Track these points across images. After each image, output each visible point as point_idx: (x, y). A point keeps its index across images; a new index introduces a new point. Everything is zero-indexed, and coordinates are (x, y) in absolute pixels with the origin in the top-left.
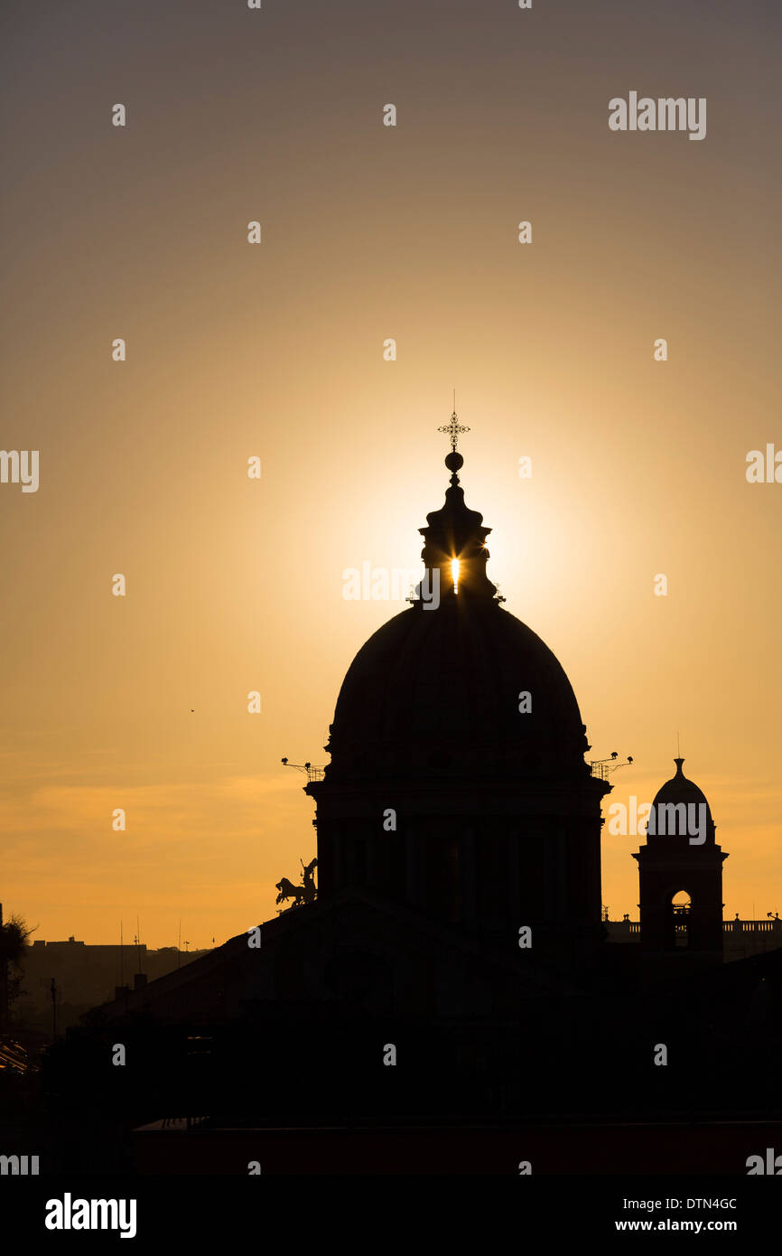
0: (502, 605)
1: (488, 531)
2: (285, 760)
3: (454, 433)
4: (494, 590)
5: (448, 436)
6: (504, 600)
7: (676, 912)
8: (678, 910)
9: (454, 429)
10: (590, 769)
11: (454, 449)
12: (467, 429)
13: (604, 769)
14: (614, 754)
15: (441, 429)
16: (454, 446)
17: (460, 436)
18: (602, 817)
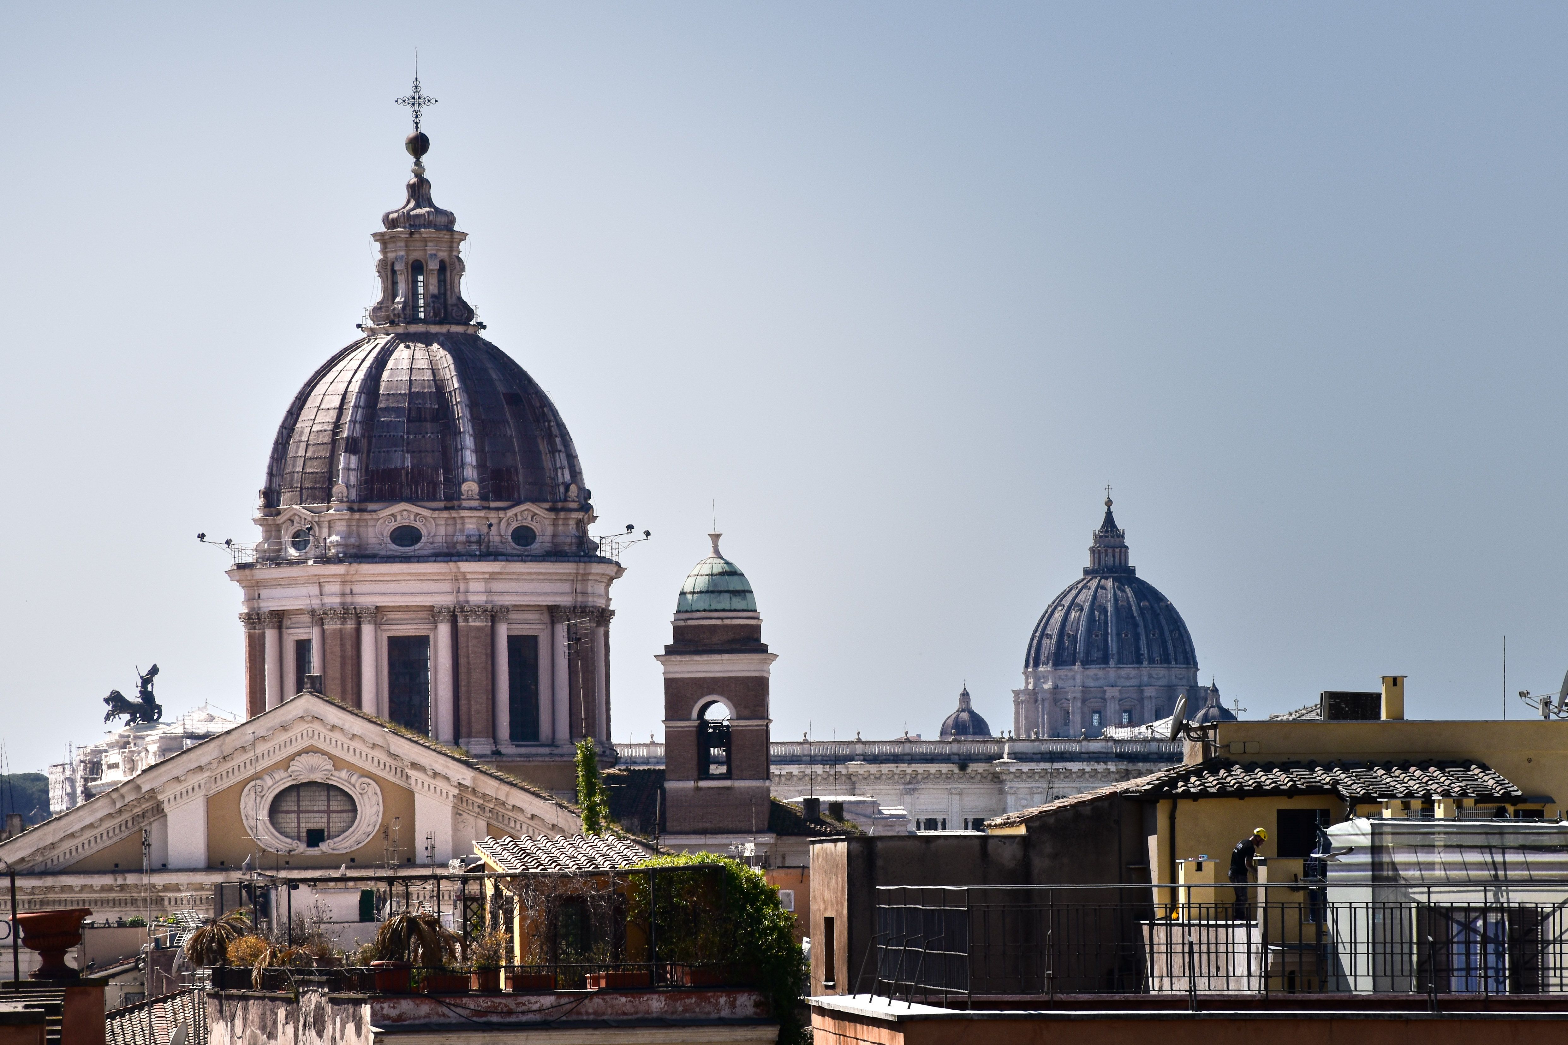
0: (483, 334)
1: (463, 236)
2: (202, 536)
3: (416, 107)
4: (470, 313)
5: (409, 110)
6: (484, 327)
7: (711, 730)
8: (713, 728)
9: (416, 101)
10: (596, 547)
11: (417, 128)
12: (433, 101)
13: (614, 545)
14: (630, 527)
15: (400, 101)
16: (417, 124)
17: (424, 110)
18: (611, 608)
